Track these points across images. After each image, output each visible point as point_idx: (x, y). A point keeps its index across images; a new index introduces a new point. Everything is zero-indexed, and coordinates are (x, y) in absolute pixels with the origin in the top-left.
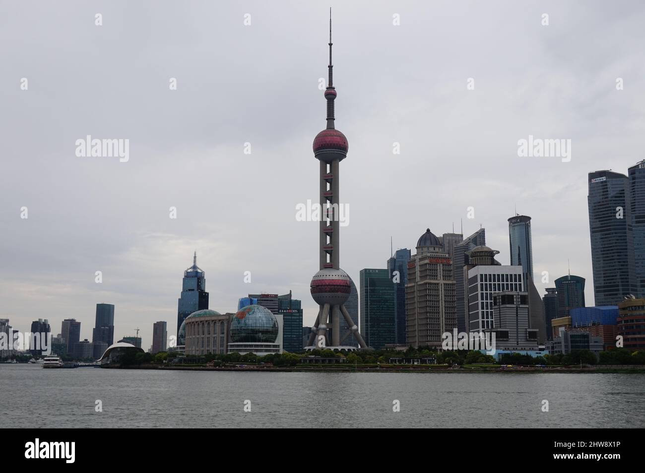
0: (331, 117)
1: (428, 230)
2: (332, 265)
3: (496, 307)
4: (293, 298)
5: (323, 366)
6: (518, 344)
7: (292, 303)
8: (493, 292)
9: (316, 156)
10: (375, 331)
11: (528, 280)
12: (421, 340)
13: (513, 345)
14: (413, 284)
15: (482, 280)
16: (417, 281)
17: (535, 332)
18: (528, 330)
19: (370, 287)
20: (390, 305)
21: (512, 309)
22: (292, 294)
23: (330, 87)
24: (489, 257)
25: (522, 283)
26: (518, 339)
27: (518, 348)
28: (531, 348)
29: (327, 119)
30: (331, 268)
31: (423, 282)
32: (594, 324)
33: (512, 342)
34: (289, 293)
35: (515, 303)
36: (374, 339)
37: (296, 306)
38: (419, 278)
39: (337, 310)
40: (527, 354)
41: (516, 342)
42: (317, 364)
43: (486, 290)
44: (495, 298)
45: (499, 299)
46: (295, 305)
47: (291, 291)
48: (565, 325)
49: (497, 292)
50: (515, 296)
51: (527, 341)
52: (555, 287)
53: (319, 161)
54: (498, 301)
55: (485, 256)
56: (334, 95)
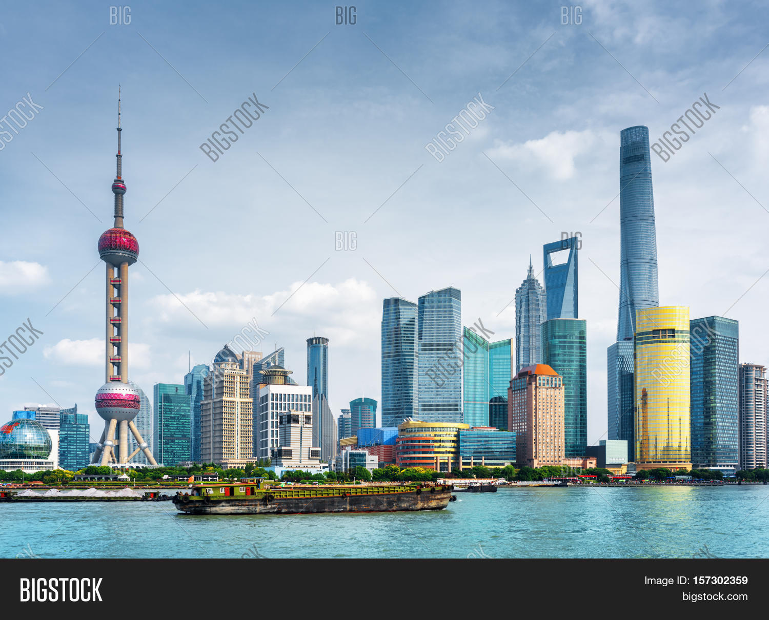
0: (118, 214)
1: (226, 347)
2: (119, 378)
3: (282, 426)
4: (79, 412)
5: (98, 484)
6: (301, 462)
7: (77, 418)
8: (279, 411)
9: (101, 258)
10: (169, 449)
11: (323, 401)
12: (216, 458)
13: (297, 463)
14: (209, 401)
15: (272, 400)
16: (213, 398)
17: (318, 451)
18: (311, 449)
19: (164, 402)
20: (186, 422)
21: (296, 428)
22: (77, 407)
23: (119, 180)
24: (282, 377)
25: (311, 403)
26: (301, 457)
27: (301, 466)
28: (313, 466)
29: (115, 217)
30: (119, 381)
31: (218, 400)
32: (376, 444)
33: (295, 460)
34: (74, 407)
35: (300, 423)
36: (167, 456)
37: (83, 421)
38: (215, 395)
39: (124, 425)
40: (307, 471)
41: (299, 461)
42: (92, 482)
43: (277, 409)
44: (281, 418)
45: (285, 418)
46: (81, 420)
47: (76, 404)
48: (352, 445)
49: (283, 411)
50: (300, 416)
51: (309, 459)
52: (350, 409)
53: (105, 263)
54: (284, 420)
55: (281, 375)
56: (124, 189)
